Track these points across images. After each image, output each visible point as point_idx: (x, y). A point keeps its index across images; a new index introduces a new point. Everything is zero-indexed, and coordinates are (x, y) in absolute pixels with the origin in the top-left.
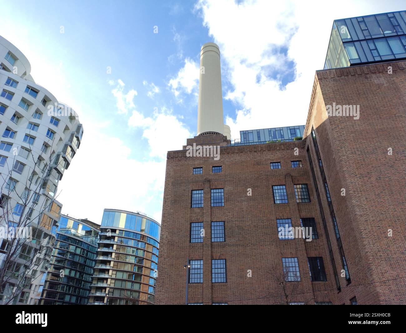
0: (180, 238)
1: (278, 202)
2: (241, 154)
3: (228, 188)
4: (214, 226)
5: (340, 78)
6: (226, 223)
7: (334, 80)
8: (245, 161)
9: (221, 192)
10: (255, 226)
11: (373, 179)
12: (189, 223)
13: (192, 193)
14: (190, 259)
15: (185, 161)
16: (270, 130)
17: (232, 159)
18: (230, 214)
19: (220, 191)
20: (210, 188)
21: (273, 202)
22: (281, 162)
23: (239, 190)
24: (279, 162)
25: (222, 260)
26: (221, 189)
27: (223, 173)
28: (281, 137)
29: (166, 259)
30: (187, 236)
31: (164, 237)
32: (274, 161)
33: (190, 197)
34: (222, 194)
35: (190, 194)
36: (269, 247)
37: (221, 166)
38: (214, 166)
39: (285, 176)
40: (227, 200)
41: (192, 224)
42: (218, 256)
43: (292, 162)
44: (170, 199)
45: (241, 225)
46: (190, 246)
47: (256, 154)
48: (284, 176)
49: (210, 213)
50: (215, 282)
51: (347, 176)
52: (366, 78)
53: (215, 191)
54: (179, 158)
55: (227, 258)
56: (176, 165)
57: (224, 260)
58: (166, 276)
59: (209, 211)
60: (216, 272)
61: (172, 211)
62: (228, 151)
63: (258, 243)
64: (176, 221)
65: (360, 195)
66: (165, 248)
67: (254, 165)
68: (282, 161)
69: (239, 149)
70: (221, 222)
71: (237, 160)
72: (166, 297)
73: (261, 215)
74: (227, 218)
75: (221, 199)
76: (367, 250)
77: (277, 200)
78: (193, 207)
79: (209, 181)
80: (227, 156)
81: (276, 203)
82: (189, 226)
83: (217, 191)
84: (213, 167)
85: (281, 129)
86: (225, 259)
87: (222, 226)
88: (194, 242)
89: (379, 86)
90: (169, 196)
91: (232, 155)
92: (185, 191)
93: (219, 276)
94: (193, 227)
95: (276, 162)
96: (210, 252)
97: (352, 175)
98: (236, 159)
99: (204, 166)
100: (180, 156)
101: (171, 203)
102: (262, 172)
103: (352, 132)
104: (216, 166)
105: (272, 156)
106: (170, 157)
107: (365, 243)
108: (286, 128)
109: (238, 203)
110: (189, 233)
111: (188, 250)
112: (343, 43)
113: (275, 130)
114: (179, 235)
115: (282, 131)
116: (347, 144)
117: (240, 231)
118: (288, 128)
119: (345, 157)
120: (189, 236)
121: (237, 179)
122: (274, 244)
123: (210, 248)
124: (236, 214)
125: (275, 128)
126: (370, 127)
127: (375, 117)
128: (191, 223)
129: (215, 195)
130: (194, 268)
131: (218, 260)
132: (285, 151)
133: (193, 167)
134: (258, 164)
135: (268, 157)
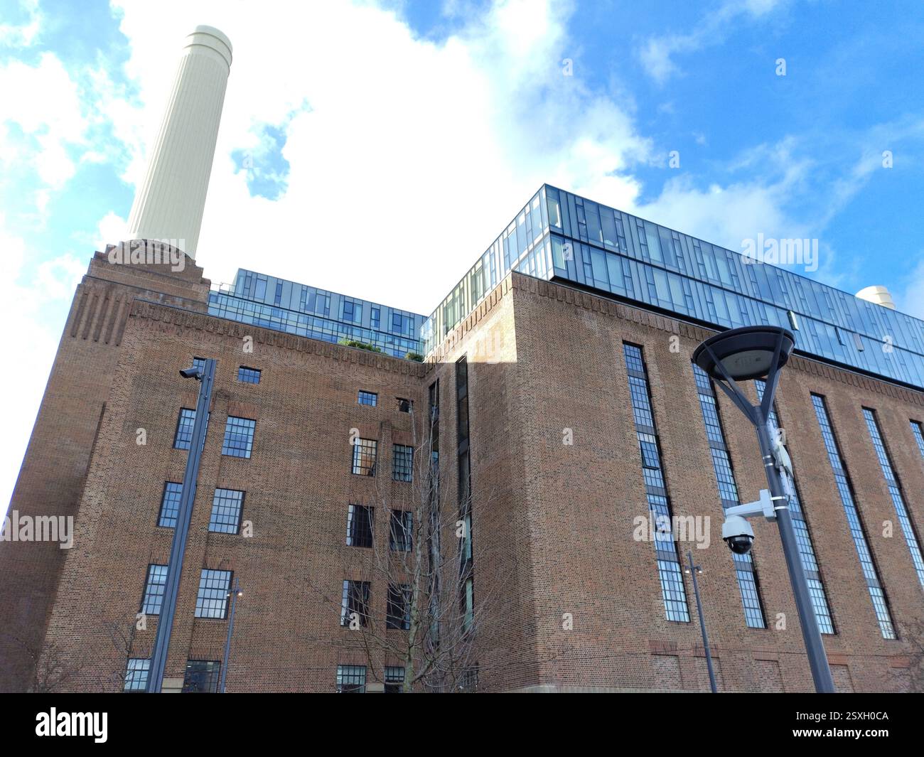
0: (134, 512)
1: (358, 472)
2: (307, 356)
3: (267, 422)
4: (220, 498)
5: (542, 298)
6: (248, 497)
7: (534, 298)
8: (312, 373)
9: (249, 428)
10: (306, 512)
11: (560, 483)
12: (162, 481)
13: (180, 414)
14: (151, 562)
15: (178, 334)
16: (305, 289)
17: (286, 361)
18: (261, 478)
19: (247, 423)
20: (227, 413)
21: (350, 470)
22: (379, 396)
23: (288, 431)
24: (376, 394)
25: (225, 573)
26: (251, 420)
27: (261, 385)
28: (323, 312)
29: (90, 556)
30: (152, 510)
31: (93, 502)
32: (367, 390)
33: (175, 424)
34: (251, 432)
35: (176, 417)
36: (325, 557)
37: (260, 371)
38: (244, 365)
39: (381, 424)
40: (258, 448)
41: (169, 484)
42: (216, 564)
43: (397, 398)
44: (124, 416)
45: (279, 505)
46: (155, 534)
47: (336, 364)
48: (379, 423)
49: (218, 468)
50: (201, 618)
51: (527, 469)
52: (576, 313)
53: (236, 421)
54: (161, 323)
55: (237, 571)
56: (152, 337)
57: (229, 573)
58: (84, 594)
59: (217, 463)
60: (207, 595)
61: (122, 445)
62: (281, 341)
63: (305, 547)
64: (131, 471)
65: (539, 505)
66: (91, 529)
67: (329, 386)
68: (380, 392)
69: (304, 345)
70: (237, 492)
71: (295, 367)
72: (76, 643)
73: (323, 492)
74: (251, 485)
75: (247, 442)
76: (535, 597)
77: (356, 466)
78: (177, 446)
79: (228, 397)
80: (277, 352)
81: (354, 472)
82: (161, 489)
83: (241, 422)
84: (241, 367)
85: (328, 295)
86: (232, 572)
87: (238, 500)
88: (166, 525)
89: (590, 333)
90: (119, 409)
91: (289, 354)
92: (164, 405)
93: (212, 606)
94: (170, 492)
95: (370, 391)
96: (202, 553)
97: (535, 471)
98: (294, 364)
99: (220, 359)
100: (167, 318)
101: (124, 426)
102: (342, 404)
103: (544, 399)
104: (249, 366)
105: (365, 377)
106: (139, 315)
107: (535, 584)
108: (338, 296)
109: (281, 459)
110: (159, 503)
111: (150, 541)
112: (551, 232)
113: (317, 293)
114: (133, 504)
115: (328, 300)
116: (535, 417)
117: (273, 518)
118: (342, 299)
119: (530, 438)
120: (157, 510)
121: (289, 407)
122: (335, 551)
123: (203, 545)
124: (273, 480)
125: (317, 289)
126: (568, 397)
127: (577, 383)
128: (166, 482)
129: (234, 430)
130: (157, 583)
131: (216, 572)
132: (390, 376)
133: (195, 355)
134: (337, 386)
135: (358, 379)
